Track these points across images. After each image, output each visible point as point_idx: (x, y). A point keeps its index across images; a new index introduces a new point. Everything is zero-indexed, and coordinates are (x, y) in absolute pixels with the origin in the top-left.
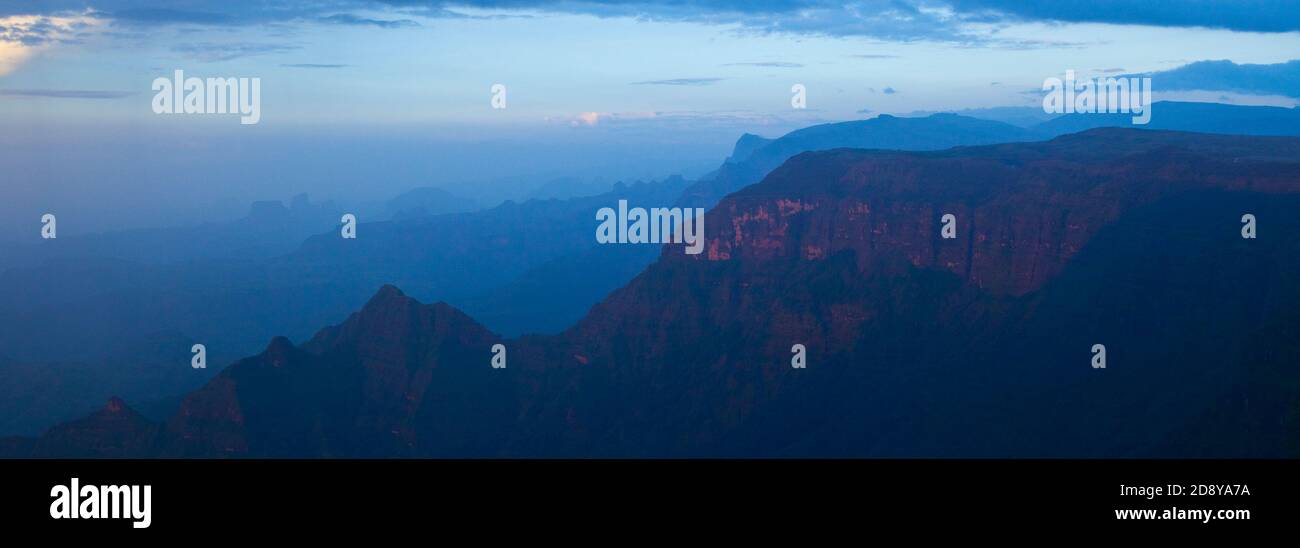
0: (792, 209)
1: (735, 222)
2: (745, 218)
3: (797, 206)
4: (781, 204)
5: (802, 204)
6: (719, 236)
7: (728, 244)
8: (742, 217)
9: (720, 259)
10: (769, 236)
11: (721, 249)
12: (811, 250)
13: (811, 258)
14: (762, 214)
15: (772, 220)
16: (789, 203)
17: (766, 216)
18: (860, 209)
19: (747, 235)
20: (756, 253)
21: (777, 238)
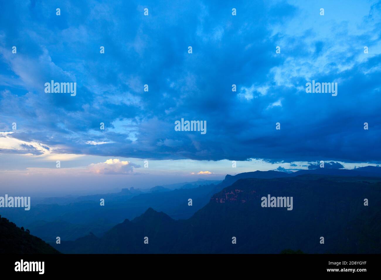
0: (238, 191)
1: (226, 194)
2: (228, 193)
3: (240, 191)
4: (236, 190)
5: (241, 190)
6: (223, 197)
7: (224, 199)
8: (227, 193)
9: (223, 203)
10: (233, 198)
11: (223, 200)
12: (243, 201)
13: (243, 203)
14: (232, 193)
15: (234, 194)
16: (238, 190)
17: (233, 193)
18: (254, 192)
19: (229, 197)
20: (231, 201)
21: (235, 198)
